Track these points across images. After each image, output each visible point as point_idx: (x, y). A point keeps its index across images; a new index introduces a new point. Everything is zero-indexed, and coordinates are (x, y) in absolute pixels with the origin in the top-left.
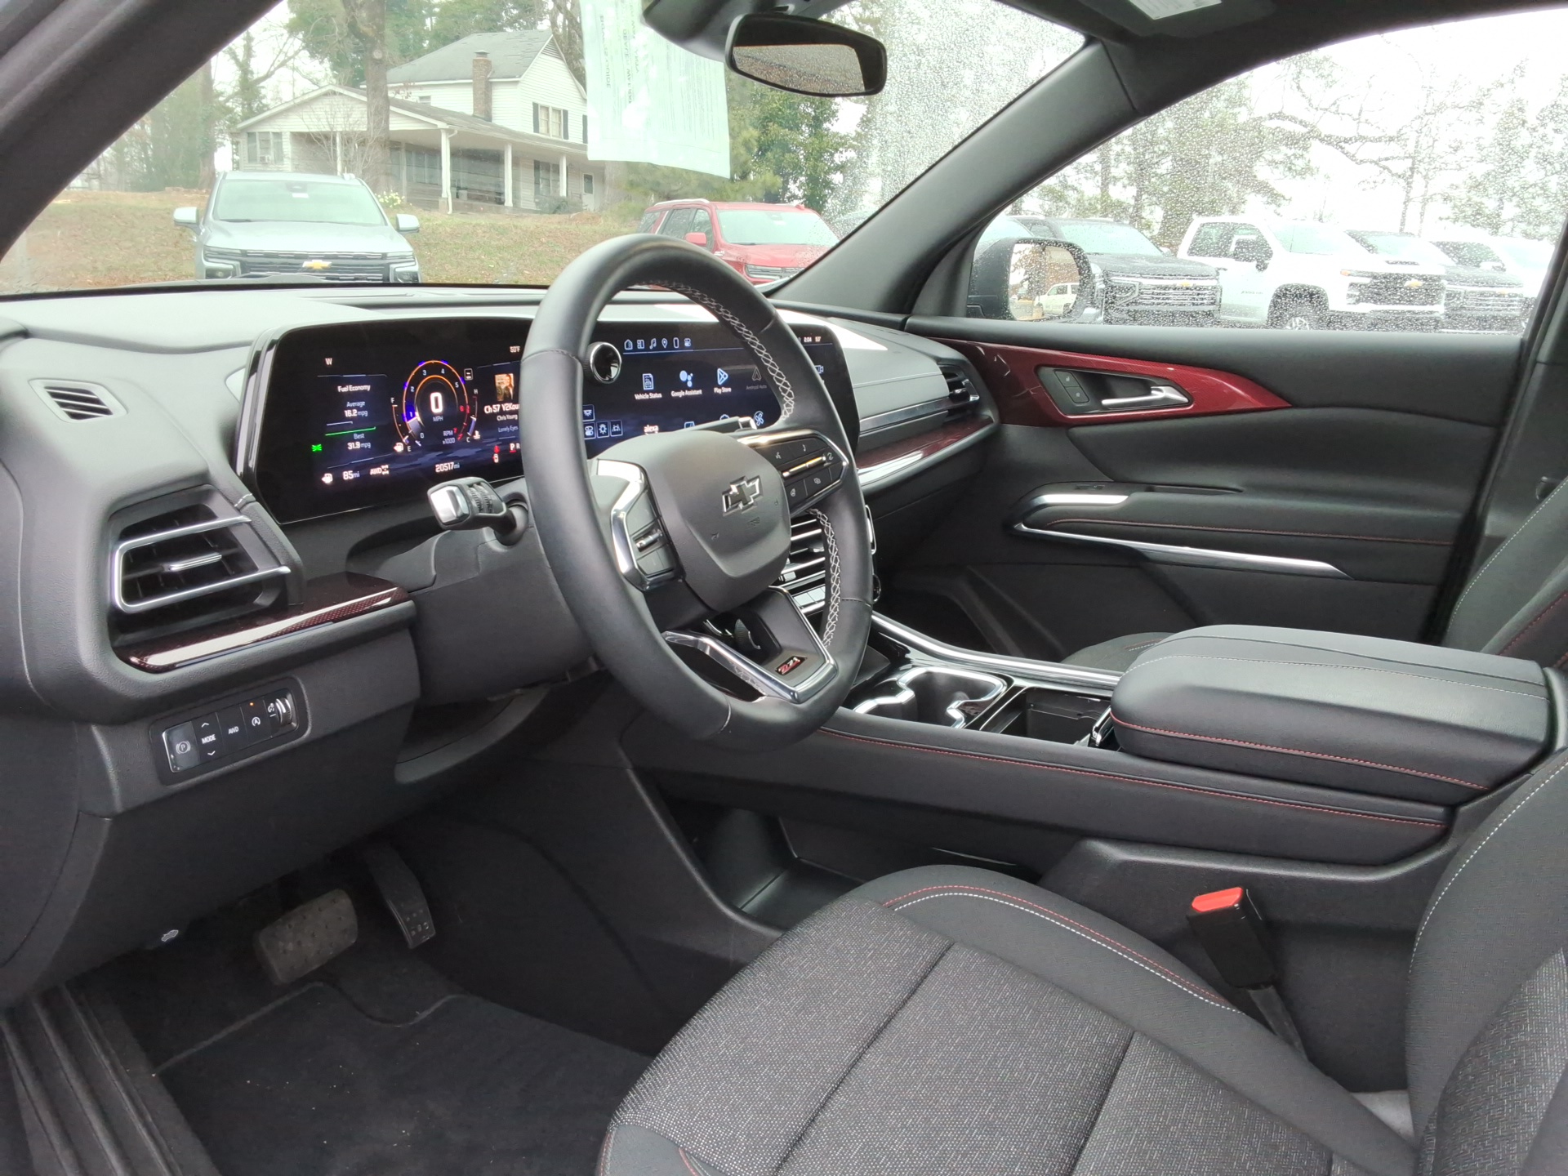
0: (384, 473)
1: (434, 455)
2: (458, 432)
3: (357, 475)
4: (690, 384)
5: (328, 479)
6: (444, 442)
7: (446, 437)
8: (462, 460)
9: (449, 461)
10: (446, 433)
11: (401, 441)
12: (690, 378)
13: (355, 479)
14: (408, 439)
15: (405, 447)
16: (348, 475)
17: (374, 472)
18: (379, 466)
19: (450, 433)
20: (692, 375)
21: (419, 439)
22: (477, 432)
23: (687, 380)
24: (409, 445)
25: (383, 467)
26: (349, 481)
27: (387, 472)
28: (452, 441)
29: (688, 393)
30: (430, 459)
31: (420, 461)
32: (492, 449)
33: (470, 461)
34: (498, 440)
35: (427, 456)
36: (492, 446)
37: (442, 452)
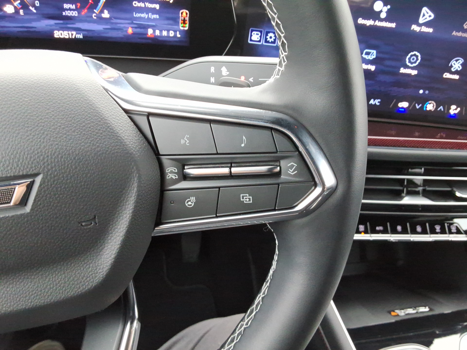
1: (52, 22)
2: (82, 7)
4: (383, 15)
6: (64, 14)
7: (67, 10)
8: (85, 33)
10: (66, 6)
11: (12, 4)
12: (385, 9)
14: (20, 4)
15: (17, 11)
19: (73, 7)
20: (389, 7)
21: (34, 6)
22: (106, 12)
23: (381, 11)
24: (21, 8)
28: (75, 14)
29: (378, 23)
30: (46, 25)
31: (34, 24)
32: (125, 29)
33: (96, 35)
34: (132, 23)
35: (42, 21)
36: (125, 27)
37: (61, 22)
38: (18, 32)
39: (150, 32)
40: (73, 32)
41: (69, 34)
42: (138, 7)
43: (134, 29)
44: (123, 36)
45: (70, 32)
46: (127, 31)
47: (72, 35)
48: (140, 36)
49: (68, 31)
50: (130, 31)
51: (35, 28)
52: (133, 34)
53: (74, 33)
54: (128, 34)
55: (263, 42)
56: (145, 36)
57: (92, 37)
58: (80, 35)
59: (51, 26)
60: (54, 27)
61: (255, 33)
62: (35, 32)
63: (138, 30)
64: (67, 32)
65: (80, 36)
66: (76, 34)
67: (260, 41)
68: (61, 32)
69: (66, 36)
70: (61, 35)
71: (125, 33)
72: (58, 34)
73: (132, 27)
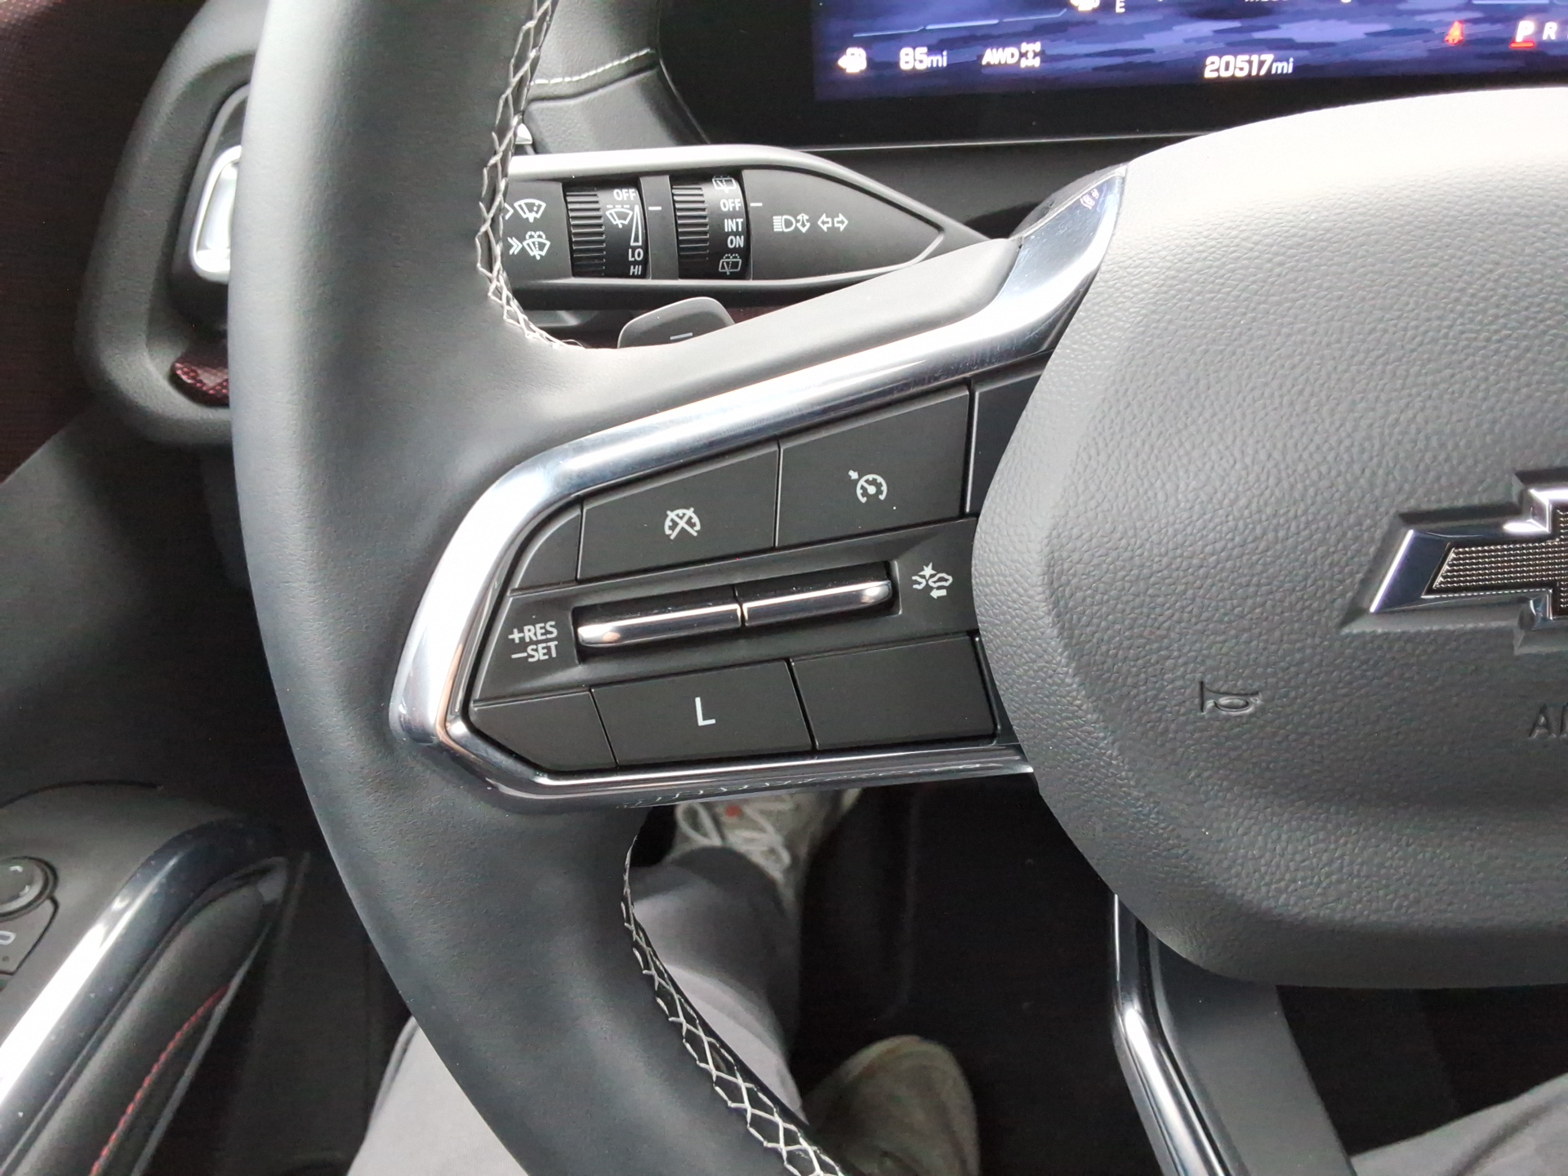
0: (1024, 63)
1: (1207, 27)
3: (941, 60)
5: (853, 61)
8: (1302, 53)
9: (1260, 52)
13: (932, 72)
16: (914, 59)
17: (994, 57)
18: (1017, 44)
25: (1025, 47)
26: (915, 74)
27: (1036, 63)
30: (1187, 41)
31: (1148, 41)
32: (1437, 31)
33: (1337, 58)
34: (1469, 7)
35: (1177, 28)
36: (1441, 23)
37: (1236, 24)
38: (1096, 69)
39: (1525, 30)
40: (1264, 57)
41: (1250, 63)
43: (1469, 25)
44: (1425, 54)
45: (1255, 58)
46: (1442, 36)
47: (1261, 64)
48: (1488, 50)
49: (1251, 53)
50: (1455, 34)
51: (1151, 51)
52: (1466, 43)
53: (1268, 58)
54: (1443, 45)
56: (1501, 48)
57: (1321, 68)
58: (1285, 64)
59: (1200, 40)
60: (1209, 45)
62: (1148, 64)
63: (1485, 29)
64: (1246, 57)
65: (1287, 67)
66: (1275, 61)
68: (1229, 58)
69: (1241, 69)
70: (1227, 68)
71: (1434, 44)
72: (1216, 67)
73: (1461, 22)
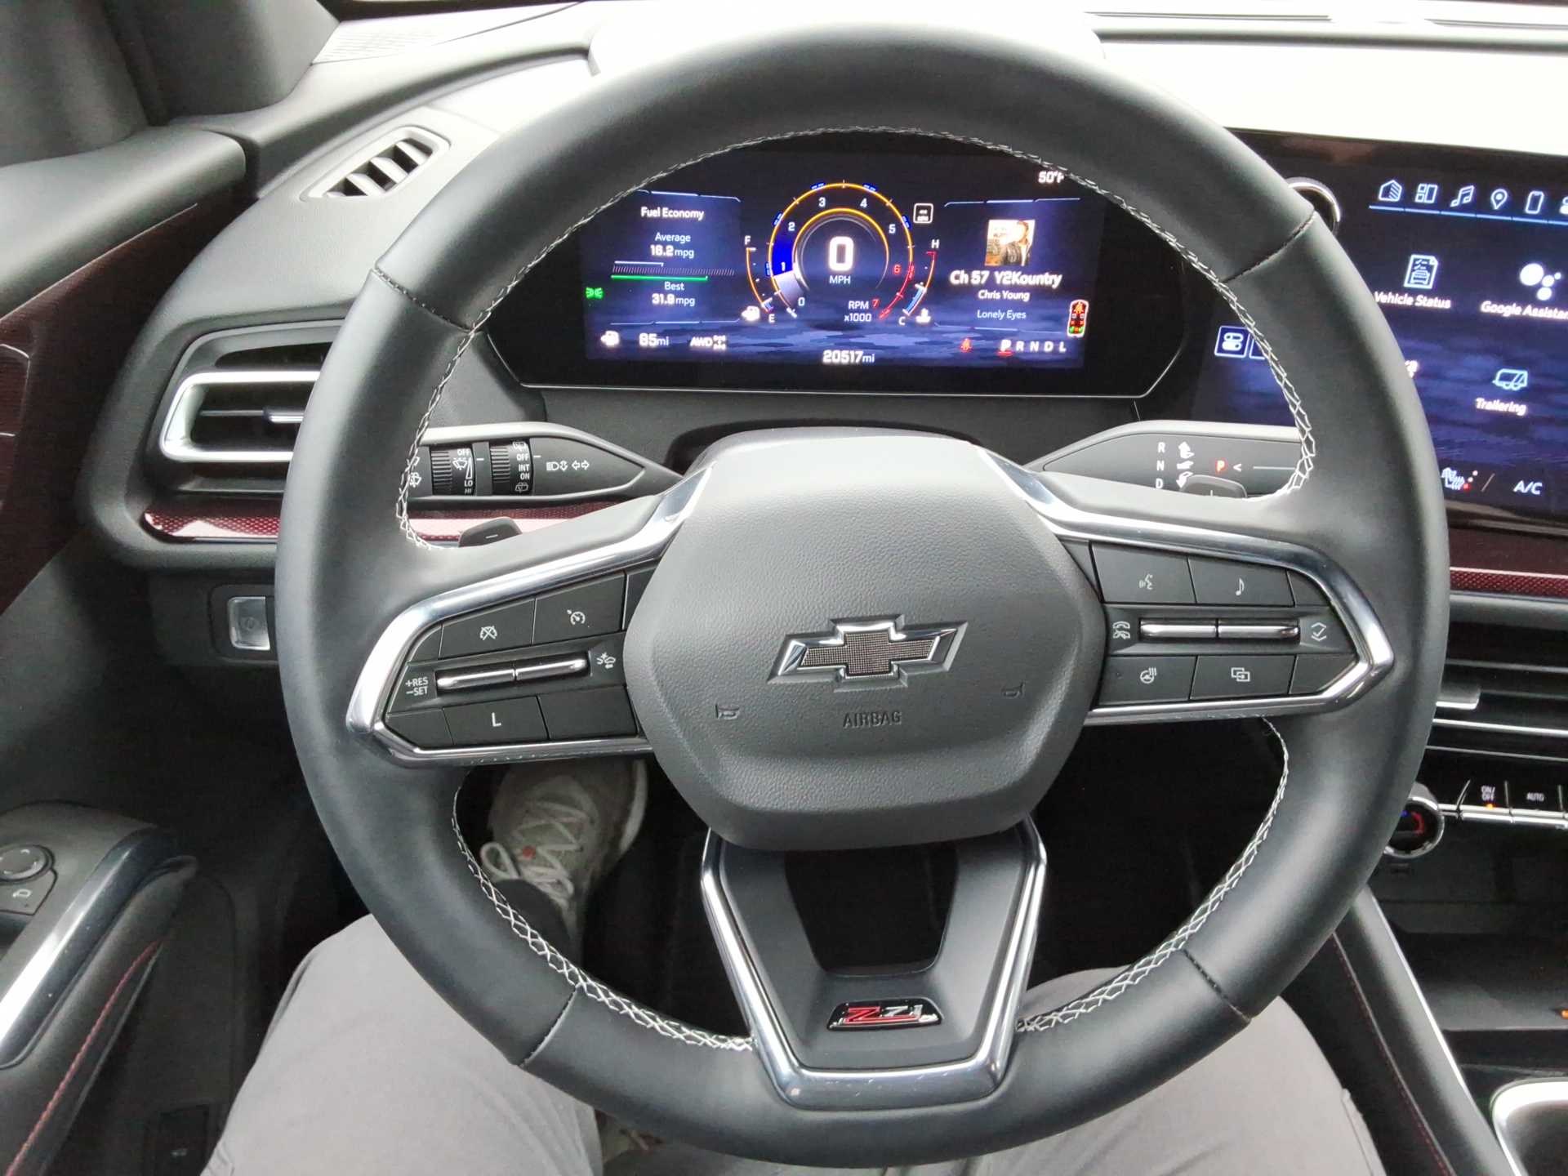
0: (716, 347)
1: (824, 334)
2: (882, 306)
3: (666, 342)
4: (1544, 294)
5: (611, 339)
6: (847, 318)
7: (854, 311)
8: (880, 351)
9: (855, 349)
10: (852, 305)
11: (758, 305)
12: (1550, 281)
13: (660, 349)
14: (771, 304)
15: (764, 316)
16: (648, 340)
17: (697, 342)
18: (712, 336)
19: (865, 305)
20: (1558, 276)
21: (794, 306)
22: (925, 312)
23: (1539, 286)
24: (771, 312)
25: (716, 338)
26: (649, 349)
27: (723, 347)
28: (867, 318)
29: (1531, 312)
30: (812, 341)
31: (790, 339)
32: (956, 343)
33: (899, 355)
34: (973, 330)
35: (805, 333)
36: (957, 339)
37: (840, 333)
38: (759, 353)
39: (1005, 345)
40: (857, 352)
41: (850, 355)
42: (987, 301)
43: (973, 341)
44: (951, 356)
45: (852, 353)
46: (959, 346)
47: (856, 356)
48: (984, 355)
49: (850, 349)
50: (966, 345)
51: (791, 345)
52: (972, 350)
53: (860, 353)
54: (961, 351)
55: (1248, 354)
56: (990, 354)
57: (891, 360)
58: (870, 357)
59: (820, 341)
60: (824, 344)
61: (1232, 335)
62: (790, 352)
63: (983, 343)
64: (847, 352)
65: (871, 359)
66: (864, 355)
67: (1241, 352)
68: (837, 352)
69: (845, 358)
70: (836, 357)
71: (955, 350)
72: (831, 357)
73: (971, 338)
